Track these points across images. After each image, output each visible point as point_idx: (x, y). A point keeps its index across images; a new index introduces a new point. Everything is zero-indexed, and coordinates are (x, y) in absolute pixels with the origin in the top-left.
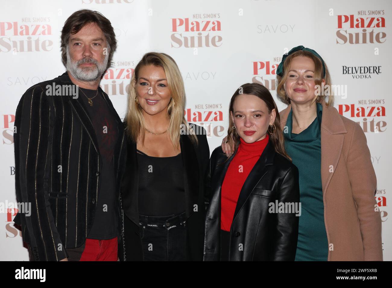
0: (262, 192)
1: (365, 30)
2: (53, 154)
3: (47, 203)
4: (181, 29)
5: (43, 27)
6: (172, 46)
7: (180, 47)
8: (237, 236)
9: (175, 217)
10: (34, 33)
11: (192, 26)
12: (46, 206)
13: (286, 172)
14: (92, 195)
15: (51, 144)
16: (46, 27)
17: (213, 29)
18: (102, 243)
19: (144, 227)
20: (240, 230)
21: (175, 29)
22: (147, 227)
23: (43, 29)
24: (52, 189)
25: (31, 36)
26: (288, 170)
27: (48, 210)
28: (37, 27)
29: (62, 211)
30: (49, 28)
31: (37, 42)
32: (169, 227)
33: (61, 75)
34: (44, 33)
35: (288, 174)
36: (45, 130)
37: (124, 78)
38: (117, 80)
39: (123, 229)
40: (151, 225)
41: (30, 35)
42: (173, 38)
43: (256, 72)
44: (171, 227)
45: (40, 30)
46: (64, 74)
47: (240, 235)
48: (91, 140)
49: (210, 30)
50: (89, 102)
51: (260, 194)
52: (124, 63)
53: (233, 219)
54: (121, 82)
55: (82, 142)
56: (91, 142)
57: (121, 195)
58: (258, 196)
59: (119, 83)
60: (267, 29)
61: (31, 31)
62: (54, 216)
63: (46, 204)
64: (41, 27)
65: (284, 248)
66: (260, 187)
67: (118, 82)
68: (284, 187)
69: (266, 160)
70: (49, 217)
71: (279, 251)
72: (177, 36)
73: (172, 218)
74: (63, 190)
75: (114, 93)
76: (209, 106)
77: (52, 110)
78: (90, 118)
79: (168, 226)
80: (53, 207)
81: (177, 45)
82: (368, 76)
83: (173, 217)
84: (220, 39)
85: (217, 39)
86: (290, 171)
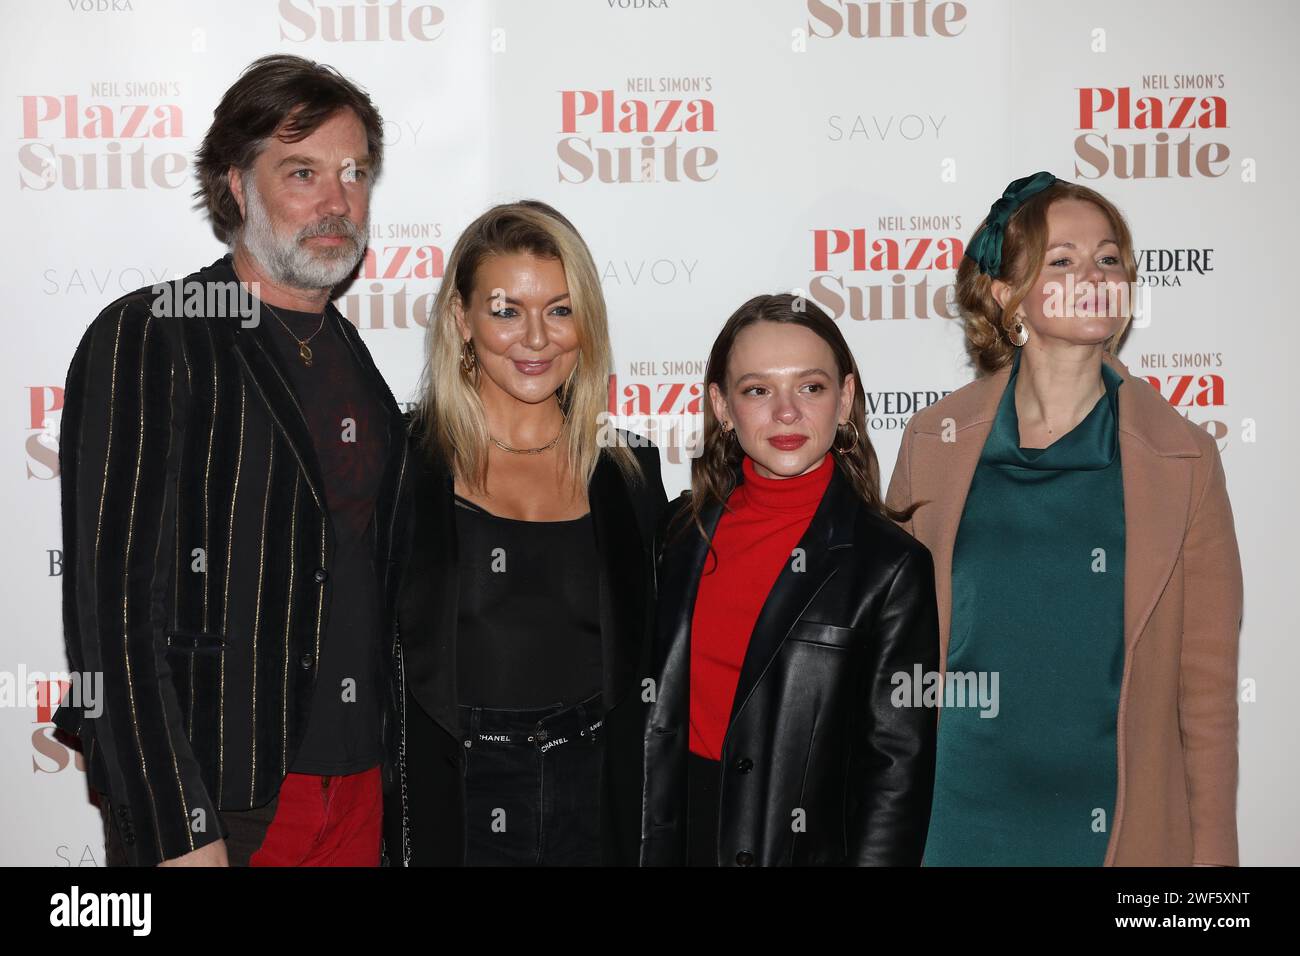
0: (820, 632)
1: (1163, 137)
2: (180, 513)
3: (162, 666)
4: (589, 125)
5: (159, 113)
6: (561, 177)
7: (584, 180)
8: (744, 771)
9: (564, 711)
10: (129, 132)
11: (625, 115)
12: (157, 675)
13: (896, 567)
14: (303, 643)
15: (176, 480)
16: (168, 114)
17: (691, 125)
18: (333, 795)
19: (468, 744)
20: (754, 751)
21: (569, 125)
22: (477, 743)
23: (158, 120)
24: (179, 624)
25: (117, 141)
26: (902, 560)
27: (166, 690)
28: (140, 112)
29: (209, 694)
30: (177, 114)
31: (138, 158)
32: (546, 742)
33: (209, 264)
34: (159, 131)
35: (900, 572)
36: (156, 437)
37: (409, 276)
38: (386, 283)
39: (402, 746)
40: (491, 738)
41: (117, 138)
42: (565, 152)
43: (821, 263)
44: (551, 745)
45: (149, 121)
46: (219, 262)
47: (751, 766)
48: (301, 469)
49: (680, 130)
50: (302, 354)
51: (814, 640)
52: (408, 228)
53: (729, 717)
54: (400, 288)
55: (274, 478)
56: (302, 476)
57: (398, 638)
58: (808, 646)
59: (394, 293)
60: (859, 127)
61: (120, 123)
62: (184, 706)
63: (157, 670)
64: (150, 113)
65: (896, 803)
66: (816, 618)
67: (391, 287)
68: (891, 613)
69: (831, 531)
70: (169, 710)
71: (881, 811)
72: (577, 145)
73: (555, 715)
74: (210, 627)
75: (377, 322)
76: (674, 365)
77: (180, 372)
78: (299, 402)
79: (543, 738)
80: (179, 680)
81: (577, 175)
82: (1170, 280)
83: (560, 712)
84: (712, 157)
85: (701, 157)
86: (906, 564)
